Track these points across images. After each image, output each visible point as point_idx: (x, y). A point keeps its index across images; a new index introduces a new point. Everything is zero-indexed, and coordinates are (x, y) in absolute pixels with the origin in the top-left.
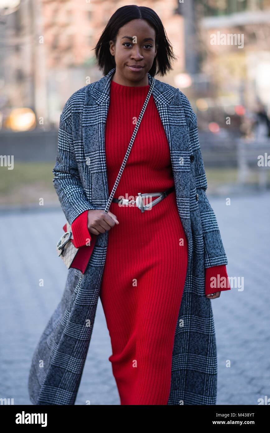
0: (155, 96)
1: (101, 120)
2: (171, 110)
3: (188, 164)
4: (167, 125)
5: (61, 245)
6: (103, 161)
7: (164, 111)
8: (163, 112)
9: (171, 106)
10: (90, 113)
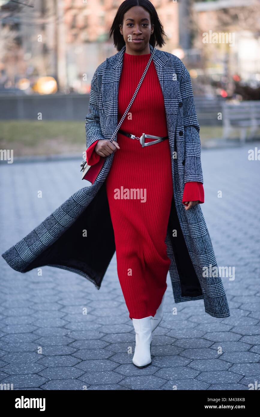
0: (154, 61)
1: (116, 80)
2: (166, 70)
4: (162, 80)
6: (115, 108)
7: (160, 70)
8: (160, 72)
9: (165, 67)
10: (108, 74)
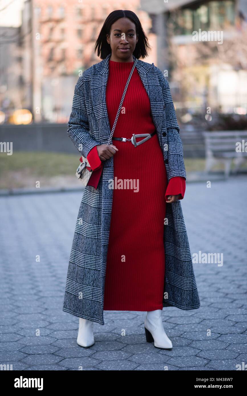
0: (138, 68)
3: (161, 110)
4: (147, 85)
5: (80, 171)
7: (144, 77)
9: (149, 74)
